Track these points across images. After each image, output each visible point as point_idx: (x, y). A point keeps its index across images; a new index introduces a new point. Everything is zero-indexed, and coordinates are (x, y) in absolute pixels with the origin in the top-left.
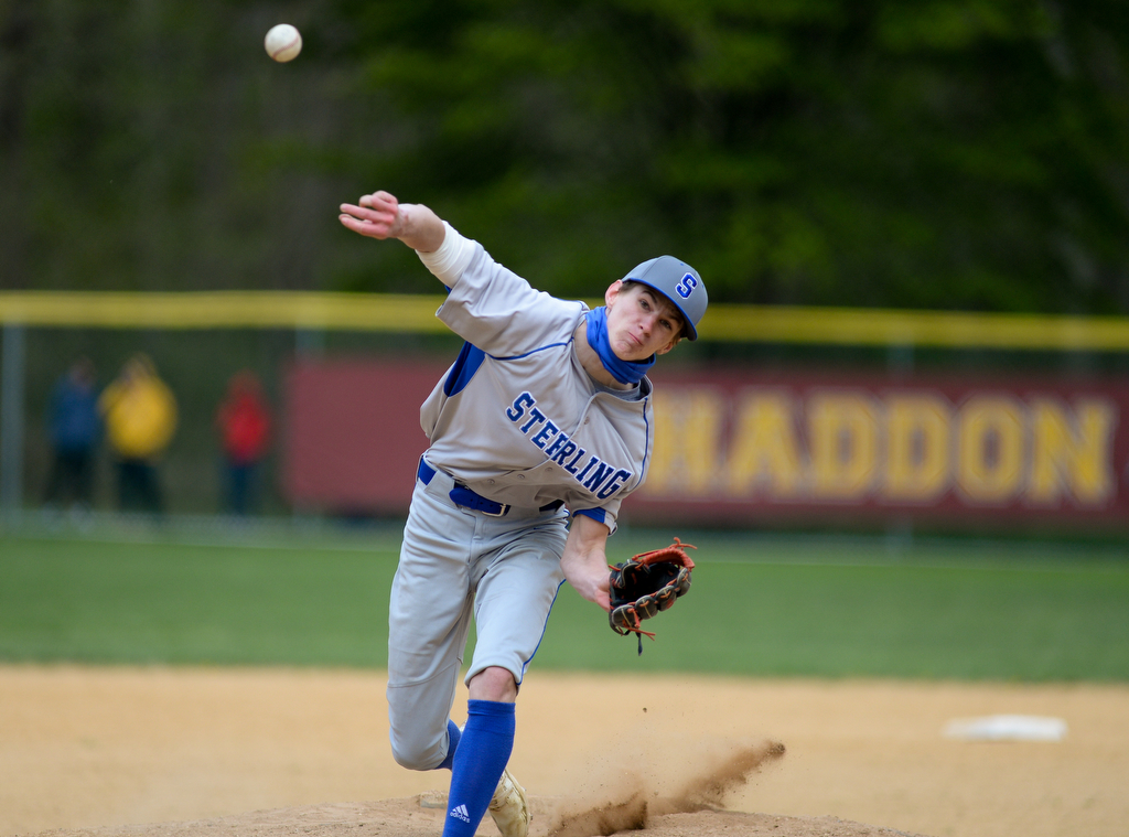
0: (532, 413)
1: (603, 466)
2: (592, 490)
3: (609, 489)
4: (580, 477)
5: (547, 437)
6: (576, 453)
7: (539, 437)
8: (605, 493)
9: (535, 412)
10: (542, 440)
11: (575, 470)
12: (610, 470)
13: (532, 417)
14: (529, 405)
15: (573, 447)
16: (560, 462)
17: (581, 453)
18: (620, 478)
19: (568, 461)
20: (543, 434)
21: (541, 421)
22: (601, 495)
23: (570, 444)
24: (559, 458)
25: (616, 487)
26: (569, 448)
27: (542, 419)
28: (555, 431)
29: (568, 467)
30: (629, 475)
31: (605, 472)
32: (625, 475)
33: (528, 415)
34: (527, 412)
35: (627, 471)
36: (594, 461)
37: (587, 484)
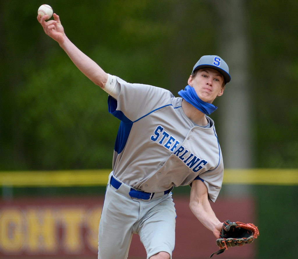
0: (163, 134)
1: (195, 157)
2: (190, 167)
3: (198, 168)
4: (185, 162)
5: (170, 143)
6: (184, 151)
7: (167, 144)
8: (196, 169)
9: (164, 133)
10: (169, 145)
11: (183, 158)
12: (198, 160)
13: (164, 136)
14: (161, 131)
15: (183, 148)
16: (177, 155)
17: (187, 151)
18: (203, 163)
19: (180, 154)
20: (169, 142)
21: (167, 137)
22: (194, 170)
23: (182, 147)
24: (177, 153)
25: (201, 167)
26: (181, 149)
27: (168, 136)
28: (174, 140)
29: (180, 157)
30: (206, 162)
31: (196, 160)
32: (205, 163)
33: (161, 135)
34: (161, 134)
35: (206, 161)
36: (192, 155)
37: (188, 164)
